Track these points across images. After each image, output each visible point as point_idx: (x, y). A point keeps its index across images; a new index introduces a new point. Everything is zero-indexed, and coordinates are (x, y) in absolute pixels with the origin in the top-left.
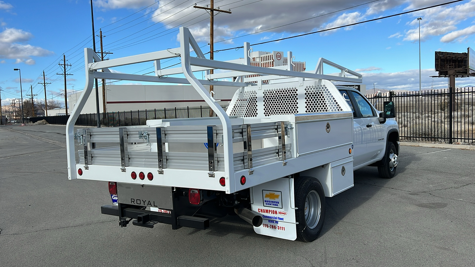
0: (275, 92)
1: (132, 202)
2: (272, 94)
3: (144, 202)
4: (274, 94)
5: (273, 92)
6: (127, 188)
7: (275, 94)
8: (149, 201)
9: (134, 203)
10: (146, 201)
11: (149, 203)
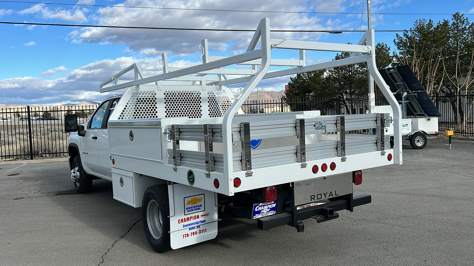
0: (177, 94)
1: (312, 199)
2: (175, 96)
3: (325, 195)
4: (176, 96)
5: (176, 94)
6: (307, 185)
7: (178, 96)
8: (331, 192)
9: (314, 200)
10: (327, 193)
11: (331, 194)
